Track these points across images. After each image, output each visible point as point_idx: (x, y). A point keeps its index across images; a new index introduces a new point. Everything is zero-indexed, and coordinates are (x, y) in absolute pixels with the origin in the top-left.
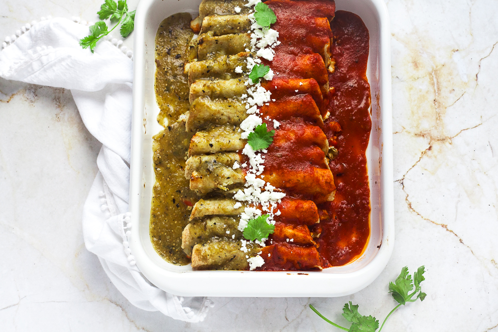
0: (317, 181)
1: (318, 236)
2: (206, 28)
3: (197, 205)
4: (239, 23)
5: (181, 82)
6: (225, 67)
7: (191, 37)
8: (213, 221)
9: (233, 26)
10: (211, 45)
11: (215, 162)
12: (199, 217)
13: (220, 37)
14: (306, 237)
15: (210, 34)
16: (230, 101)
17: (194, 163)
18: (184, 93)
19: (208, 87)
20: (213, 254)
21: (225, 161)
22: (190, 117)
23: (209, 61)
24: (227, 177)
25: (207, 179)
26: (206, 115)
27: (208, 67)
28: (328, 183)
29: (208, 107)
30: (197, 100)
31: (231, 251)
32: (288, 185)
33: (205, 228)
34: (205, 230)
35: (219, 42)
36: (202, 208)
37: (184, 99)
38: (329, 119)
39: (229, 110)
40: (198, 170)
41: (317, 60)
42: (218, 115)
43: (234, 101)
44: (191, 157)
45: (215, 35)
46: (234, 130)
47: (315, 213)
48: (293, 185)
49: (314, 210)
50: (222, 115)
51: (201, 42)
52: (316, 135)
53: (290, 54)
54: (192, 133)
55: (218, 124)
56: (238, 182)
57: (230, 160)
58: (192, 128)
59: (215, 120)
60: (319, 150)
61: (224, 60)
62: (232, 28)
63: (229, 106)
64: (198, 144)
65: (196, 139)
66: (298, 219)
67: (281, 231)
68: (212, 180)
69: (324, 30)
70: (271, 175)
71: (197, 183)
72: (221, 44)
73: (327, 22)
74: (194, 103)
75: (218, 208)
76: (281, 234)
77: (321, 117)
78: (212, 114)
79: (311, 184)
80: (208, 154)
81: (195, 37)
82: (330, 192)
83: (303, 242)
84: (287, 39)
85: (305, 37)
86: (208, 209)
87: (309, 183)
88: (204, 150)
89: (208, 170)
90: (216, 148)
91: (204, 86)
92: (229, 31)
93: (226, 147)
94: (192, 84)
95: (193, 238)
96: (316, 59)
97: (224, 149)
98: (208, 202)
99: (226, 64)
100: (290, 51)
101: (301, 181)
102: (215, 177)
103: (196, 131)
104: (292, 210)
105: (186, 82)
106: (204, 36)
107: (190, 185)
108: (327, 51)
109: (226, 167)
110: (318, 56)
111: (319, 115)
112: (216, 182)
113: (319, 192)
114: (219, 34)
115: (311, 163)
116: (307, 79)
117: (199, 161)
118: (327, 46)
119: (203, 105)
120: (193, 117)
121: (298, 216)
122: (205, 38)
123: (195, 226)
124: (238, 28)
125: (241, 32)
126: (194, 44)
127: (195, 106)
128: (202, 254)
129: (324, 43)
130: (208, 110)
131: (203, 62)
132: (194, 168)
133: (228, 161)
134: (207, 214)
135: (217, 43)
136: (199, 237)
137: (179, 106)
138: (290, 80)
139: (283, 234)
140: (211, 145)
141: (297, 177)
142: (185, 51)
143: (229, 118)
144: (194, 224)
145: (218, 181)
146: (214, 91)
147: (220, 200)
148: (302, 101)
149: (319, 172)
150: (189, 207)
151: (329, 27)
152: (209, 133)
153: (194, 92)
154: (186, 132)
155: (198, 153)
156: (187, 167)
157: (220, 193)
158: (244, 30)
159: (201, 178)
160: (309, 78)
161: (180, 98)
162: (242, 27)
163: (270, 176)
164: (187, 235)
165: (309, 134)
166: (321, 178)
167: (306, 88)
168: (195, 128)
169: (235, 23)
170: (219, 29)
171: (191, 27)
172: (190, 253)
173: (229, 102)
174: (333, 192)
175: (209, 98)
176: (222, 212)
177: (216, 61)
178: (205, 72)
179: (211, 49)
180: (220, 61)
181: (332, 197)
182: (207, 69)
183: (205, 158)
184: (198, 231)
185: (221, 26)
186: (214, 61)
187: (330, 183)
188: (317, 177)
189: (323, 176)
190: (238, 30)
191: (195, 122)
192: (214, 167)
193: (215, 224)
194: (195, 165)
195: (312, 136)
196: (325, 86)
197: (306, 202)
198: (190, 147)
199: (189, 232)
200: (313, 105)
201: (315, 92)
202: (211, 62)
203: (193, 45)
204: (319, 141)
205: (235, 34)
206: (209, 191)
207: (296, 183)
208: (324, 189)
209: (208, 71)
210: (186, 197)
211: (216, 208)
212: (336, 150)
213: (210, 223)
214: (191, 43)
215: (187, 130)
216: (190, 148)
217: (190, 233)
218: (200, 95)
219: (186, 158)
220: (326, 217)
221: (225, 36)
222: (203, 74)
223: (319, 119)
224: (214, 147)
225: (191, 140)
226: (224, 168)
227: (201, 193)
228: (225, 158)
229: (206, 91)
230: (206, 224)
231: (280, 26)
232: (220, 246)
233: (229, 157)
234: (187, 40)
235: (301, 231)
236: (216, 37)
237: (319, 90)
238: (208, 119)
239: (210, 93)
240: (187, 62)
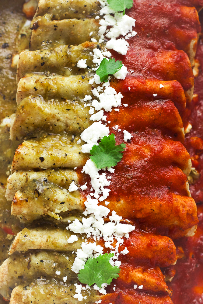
0: (177, 211)
1: (171, 280)
2: (43, 9)
3: (19, 236)
4: (85, 6)
5: (7, 78)
6: (65, 60)
7: (23, 23)
8: (40, 257)
9: (78, 10)
10: (48, 31)
11: (45, 181)
12: (21, 252)
13: (60, 22)
14: (159, 284)
15: (47, 17)
16: (69, 103)
17: (18, 181)
18: (10, 91)
19: (42, 84)
20: (37, 301)
21: (59, 180)
22: (16, 121)
23: (44, 52)
24: (61, 201)
25: (35, 203)
26: (37, 119)
27: (42, 58)
28: (190, 215)
29: (39, 109)
30: (26, 99)
31: (61, 298)
32: (139, 216)
33: (29, 265)
34: (29, 269)
35: (58, 29)
36: (25, 240)
37: (10, 99)
38: (190, 133)
39: (67, 115)
40: (23, 189)
41: (182, 59)
42: (53, 121)
43: (74, 103)
44: (15, 173)
45: (54, 18)
46: (72, 141)
47: (172, 253)
48: (145, 216)
49: (172, 249)
50: (58, 120)
51: (36, 27)
52: (177, 153)
53: (148, 48)
54: (18, 142)
55: (52, 131)
56: (75, 208)
57: (65, 179)
58: (18, 135)
59: (49, 126)
60: (180, 172)
61: (64, 50)
62: (76, 12)
63: (68, 110)
64: (25, 157)
65: (22, 150)
66: (150, 259)
67: (128, 274)
68: (41, 205)
69: (191, 21)
70: (118, 201)
71: (21, 208)
72: (61, 31)
73: (195, 12)
74: (22, 103)
75: (47, 241)
76: (127, 279)
77: (183, 129)
78: (45, 118)
79: (169, 215)
80: (37, 170)
81: (28, 23)
82: (190, 227)
83: (155, 290)
84: (146, 29)
85: (167, 28)
86: (33, 243)
87: (165, 214)
88: (32, 166)
89: (36, 191)
90: (47, 163)
91: (36, 82)
92: (72, 16)
93: (62, 162)
94: (21, 80)
95: (12, 278)
96: (181, 56)
97: (58, 164)
98: (34, 232)
99: (67, 55)
100: (149, 45)
101: (156, 211)
102: (45, 201)
103: (23, 139)
104: (143, 248)
105: (13, 78)
106: (39, 20)
107: (12, 210)
108: (194, 49)
109: (60, 188)
110: (182, 53)
111: (181, 127)
112: (45, 208)
113: (177, 226)
114: (59, 18)
115: (169, 188)
116: (169, 81)
117: (25, 178)
118: (193, 42)
119: (33, 107)
120: (20, 121)
121: (150, 256)
122: (41, 21)
123: (16, 262)
124: (84, 12)
125: (87, 17)
126: (27, 31)
127: (23, 107)
128: (23, 300)
129: (190, 38)
130: (41, 113)
131: (37, 52)
132: (18, 187)
133: (62, 180)
134: (32, 248)
135: (55, 29)
136: (21, 277)
137: (4, 107)
138: (147, 81)
139: (130, 279)
140: (42, 159)
141: (151, 205)
142: (15, 40)
143: (67, 125)
144: (15, 259)
145: (48, 206)
146: (49, 88)
147: (49, 230)
148: (162, 108)
149: (179, 200)
150: (9, 235)
151: (198, 19)
152: (39, 143)
153: (24, 90)
154: (10, 140)
155: (24, 169)
156: (8, 186)
157: (49, 221)
158: (91, 15)
159: (27, 201)
160: (171, 80)
161: (4, 97)
162: (89, 10)
163: (116, 203)
164: (4, 273)
165: (169, 151)
166: (181, 208)
167: (167, 92)
168: (21, 135)
169: (80, 5)
170: (60, 11)
171: (24, 11)
172: (8, 296)
173: (67, 105)
174: (194, 227)
175: (42, 98)
176: (51, 247)
177: (53, 52)
178: (39, 65)
179: (47, 37)
180: (59, 52)
181: (192, 233)
182: (42, 61)
183: (33, 175)
184: (19, 269)
185: (62, 8)
186: (51, 51)
187: (192, 215)
188: (177, 207)
189: (184, 206)
190: (83, 14)
191: (23, 127)
192: (45, 188)
193: (42, 261)
194: (19, 184)
195: (172, 154)
196: (188, 92)
197: (161, 238)
198: (14, 160)
199: (7, 270)
200: (175, 114)
201: (178, 98)
202: (47, 52)
203: (24, 33)
204: (180, 160)
205: (79, 19)
206: (36, 218)
207: (149, 213)
208: (184, 222)
209: (43, 64)
210: (6, 222)
211: (44, 240)
212: (196, 173)
213: (35, 260)
214: (23, 31)
215: (11, 137)
216: (14, 162)
217: (9, 271)
218: (30, 94)
219: (8, 173)
220: (182, 256)
221: (67, 21)
222: (36, 67)
223: (180, 132)
224: (45, 162)
225: (15, 150)
226: (58, 190)
227: (25, 219)
228: (60, 176)
229: (39, 88)
230: (30, 261)
231: (136, 12)
232: (47, 291)
233: (64, 175)
234: (18, 26)
235: (153, 275)
236: (55, 22)
237: (183, 96)
238: (39, 125)
239: (43, 92)
240: (17, 52)
